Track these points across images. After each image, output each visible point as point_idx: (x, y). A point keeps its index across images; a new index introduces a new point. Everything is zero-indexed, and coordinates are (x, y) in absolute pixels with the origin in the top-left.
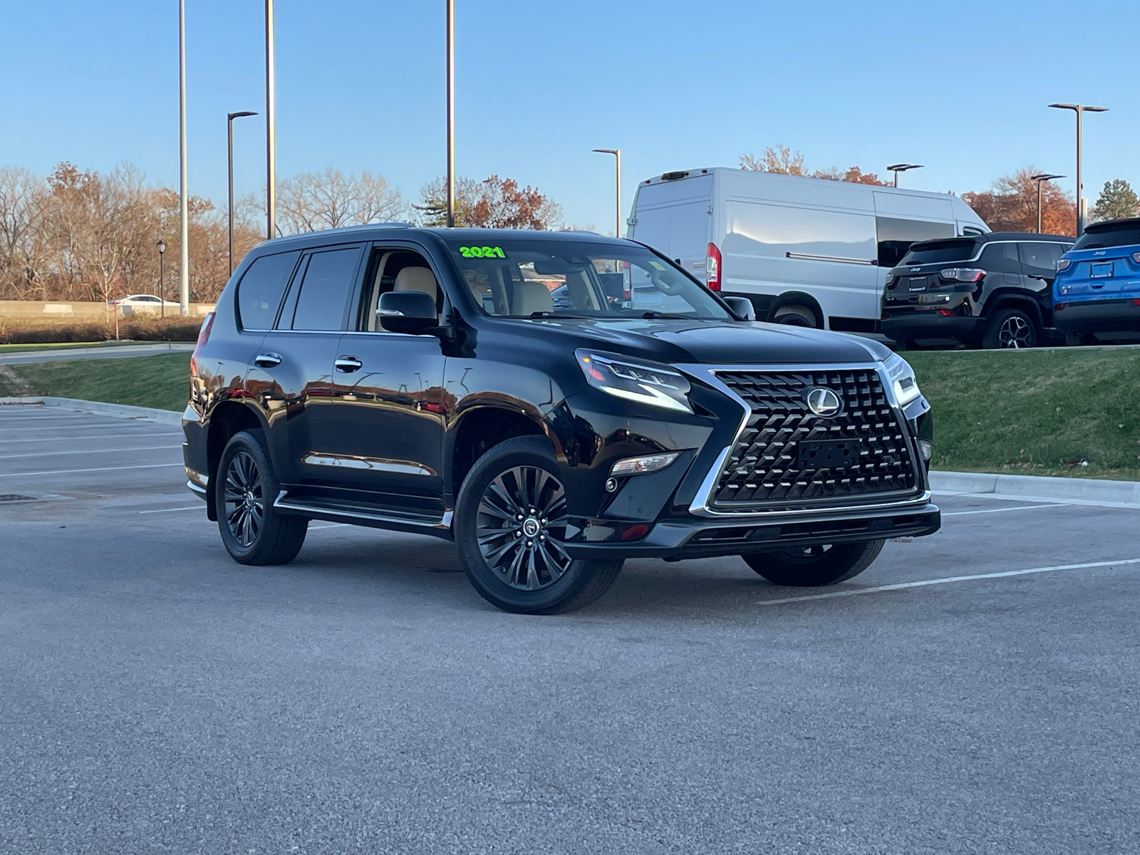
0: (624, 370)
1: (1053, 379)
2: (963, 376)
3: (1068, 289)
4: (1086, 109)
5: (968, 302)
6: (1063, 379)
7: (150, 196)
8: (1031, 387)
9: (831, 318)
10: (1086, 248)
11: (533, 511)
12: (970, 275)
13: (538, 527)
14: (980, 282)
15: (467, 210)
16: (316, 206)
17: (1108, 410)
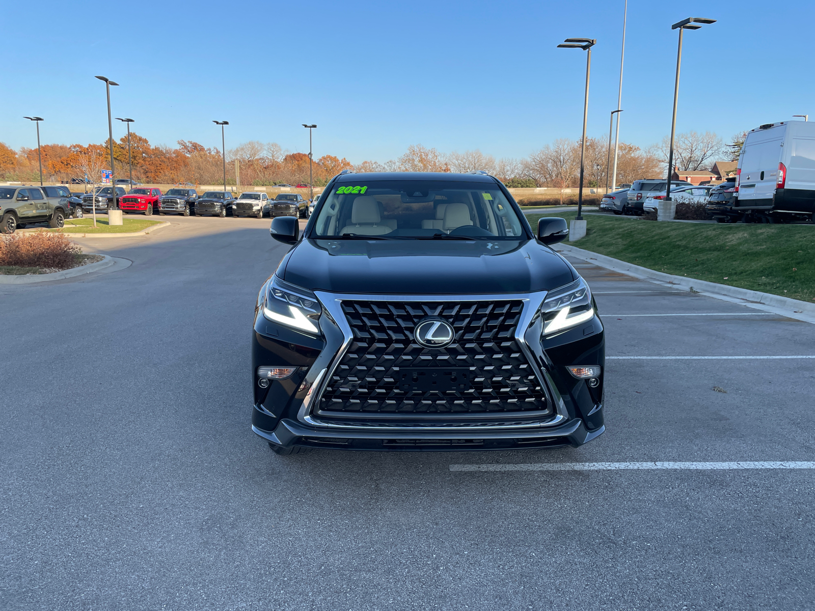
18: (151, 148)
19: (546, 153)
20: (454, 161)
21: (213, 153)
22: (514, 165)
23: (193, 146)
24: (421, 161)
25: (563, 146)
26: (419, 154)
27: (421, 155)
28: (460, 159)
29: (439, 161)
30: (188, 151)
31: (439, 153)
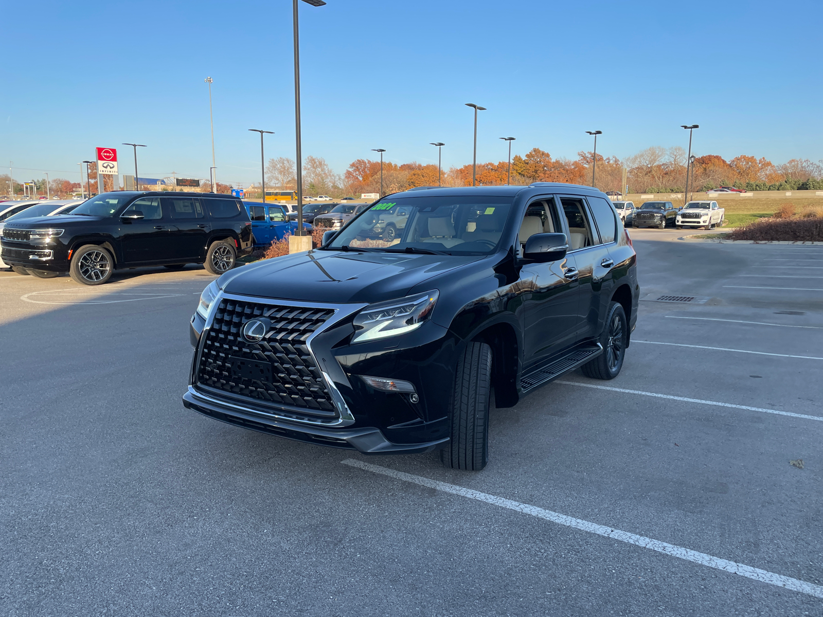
18: (552, 161)
21: (611, 162)
23: (592, 156)
30: (587, 162)
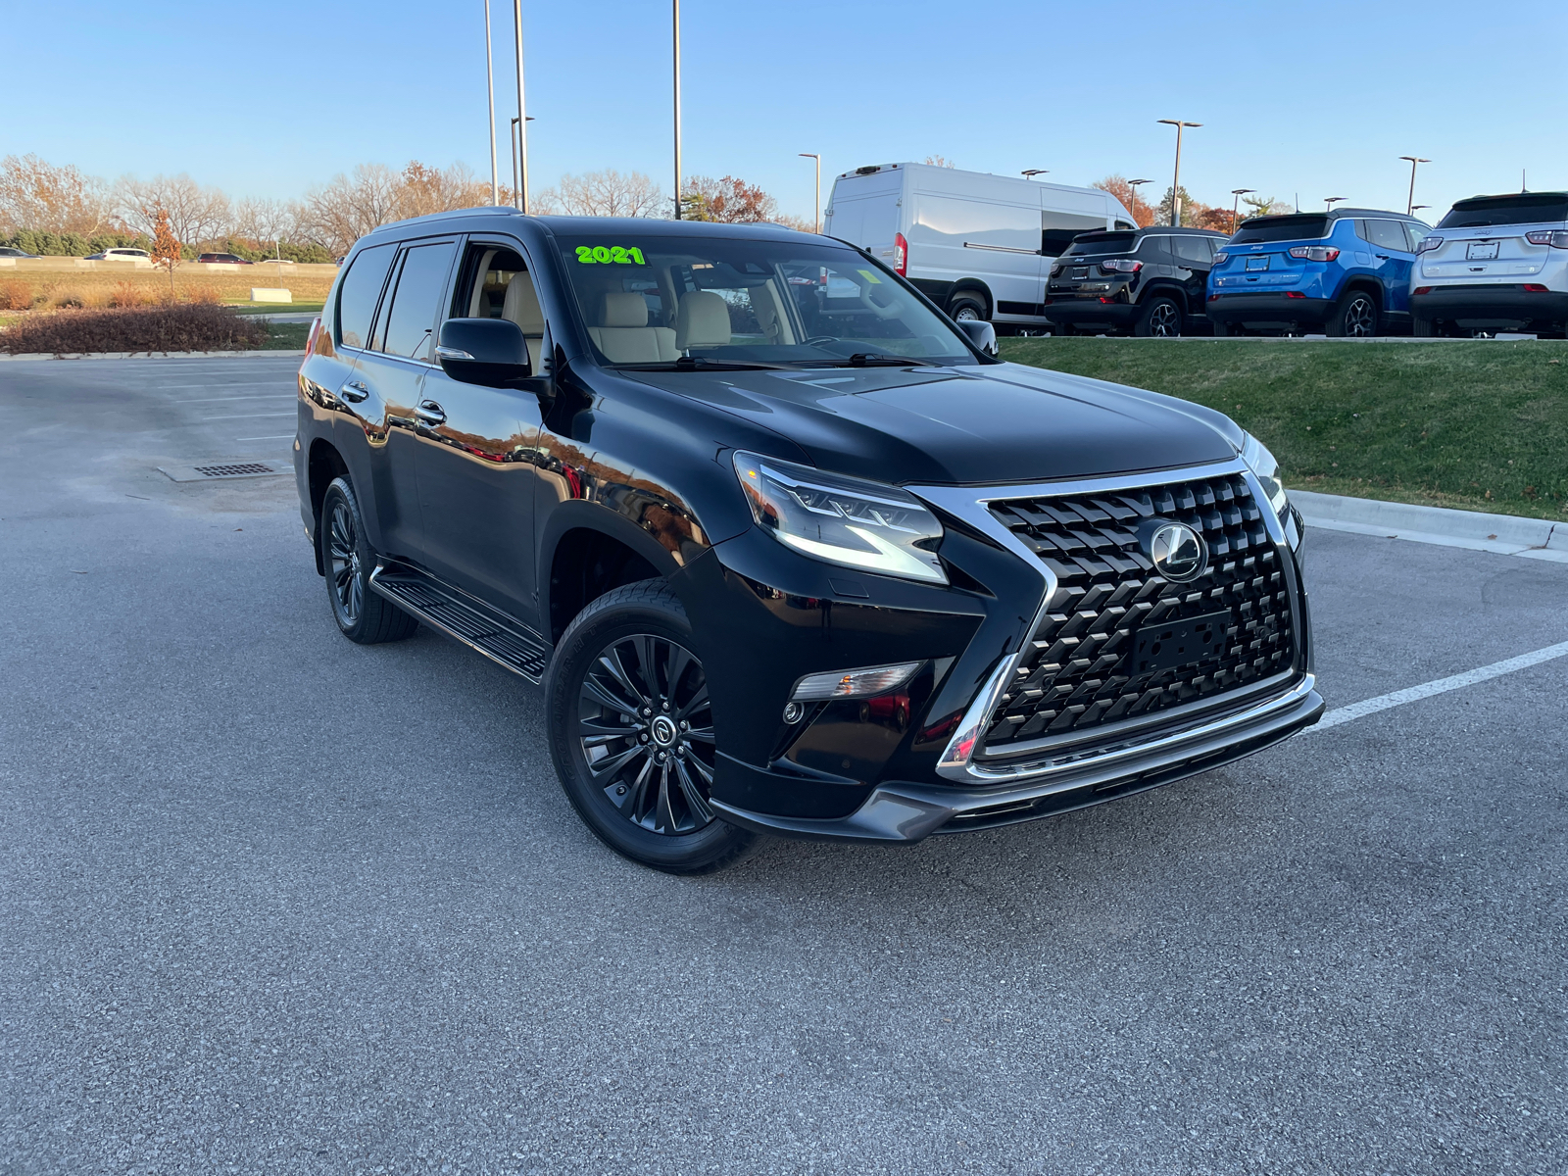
0: (821, 499)
1: (1226, 373)
2: (1134, 366)
3: (1223, 281)
4: (1186, 125)
5: (1126, 290)
6: (1237, 374)
7: (477, 188)
8: (1204, 381)
9: (999, 303)
10: (1243, 242)
11: (666, 705)
12: (1129, 266)
13: (674, 730)
14: (1137, 273)
15: (708, 202)
16: (599, 197)
17: (1291, 409)
19: (341, 191)
20: (129, 196)
22: (276, 213)
24: (41, 192)
25: (377, 179)
26: (34, 177)
27: (38, 181)
28: (142, 192)
29: (87, 196)
31: (87, 177)
